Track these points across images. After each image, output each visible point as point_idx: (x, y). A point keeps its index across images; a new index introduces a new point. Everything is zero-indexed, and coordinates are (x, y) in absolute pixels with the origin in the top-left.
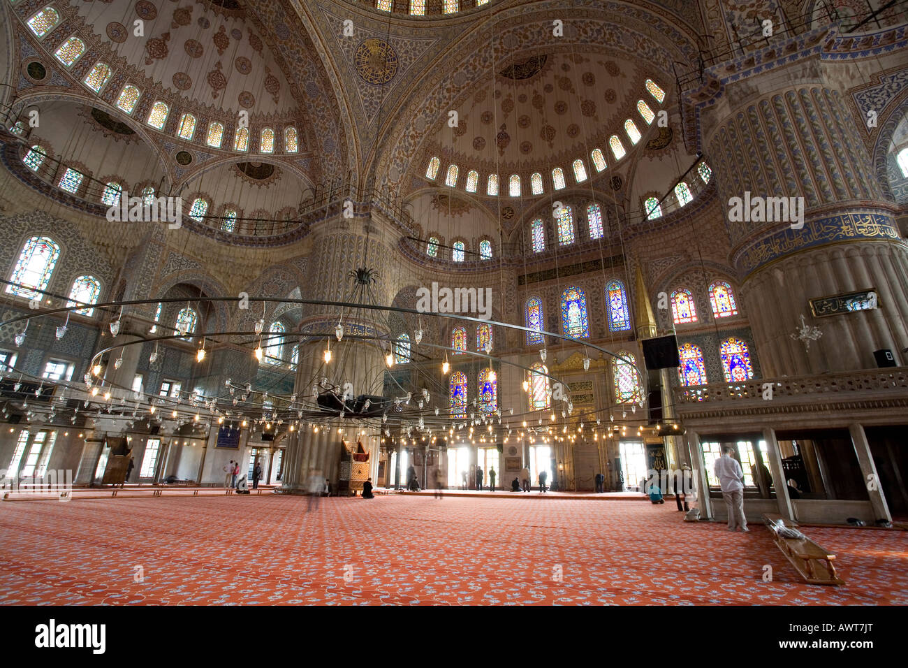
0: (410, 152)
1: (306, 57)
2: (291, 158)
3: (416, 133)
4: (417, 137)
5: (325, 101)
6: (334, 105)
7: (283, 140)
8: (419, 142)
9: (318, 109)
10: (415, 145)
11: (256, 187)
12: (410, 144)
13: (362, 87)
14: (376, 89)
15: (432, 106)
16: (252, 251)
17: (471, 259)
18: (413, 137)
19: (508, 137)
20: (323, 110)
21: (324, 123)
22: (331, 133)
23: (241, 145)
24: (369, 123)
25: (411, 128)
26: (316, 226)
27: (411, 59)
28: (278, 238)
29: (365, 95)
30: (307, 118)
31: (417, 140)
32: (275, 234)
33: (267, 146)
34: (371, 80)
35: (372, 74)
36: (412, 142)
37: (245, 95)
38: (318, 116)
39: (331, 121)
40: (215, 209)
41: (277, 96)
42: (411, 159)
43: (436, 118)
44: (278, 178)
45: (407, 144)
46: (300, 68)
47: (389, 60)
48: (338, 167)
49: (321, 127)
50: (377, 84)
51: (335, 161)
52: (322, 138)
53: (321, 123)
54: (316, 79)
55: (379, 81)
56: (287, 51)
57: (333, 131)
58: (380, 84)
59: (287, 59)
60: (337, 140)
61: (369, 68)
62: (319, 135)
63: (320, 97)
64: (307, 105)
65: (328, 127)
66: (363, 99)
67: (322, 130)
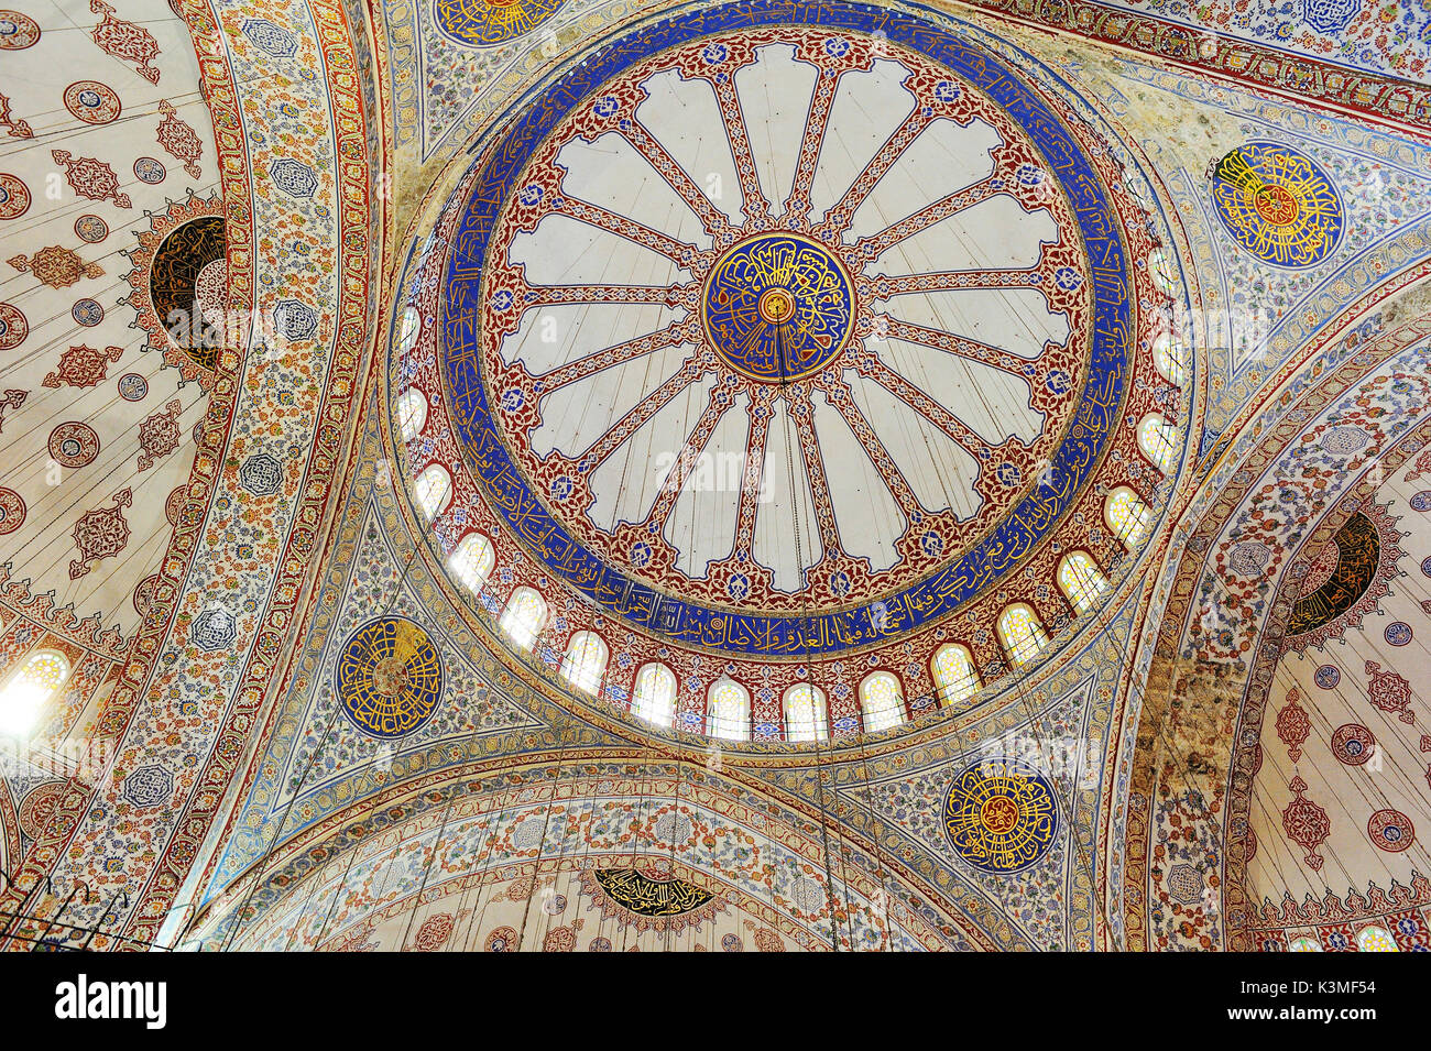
1: (267, 559)
3: (365, 892)
4: (358, 903)
5: (229, 677)
6: (245, 700)
9: (190, 680)
13: (326, 706)
14: (350, 731)
15: (438, 853)
18: (352, 898)
20: (204, 691)
21: (179, 723)
22: (179, 761)
27: (462, 722)
29: (318, 726)
34: (354, 703)
35: (365, 695)
38: (175, 694)
39: (206, 731)
41: (91, 564)
46: (226, 565)
47: (417, 692)
48: (142, 864)
49: (161, 726)
50: (359, 723)
51: (137, 840)
52: (142, 754)
53: (170, 715)
54: (247, 616)
55: (367, 718)
56: (228, 513)
57: (191, 759)
58: (366, 727)
59: (215, 525)
60: (188, 791)
61: (368, 677)
62: (140, 740)
63: (223, 659)
64: (166, 650)
65: (184, 740)
66: (308, 733)
67: (158, 735)
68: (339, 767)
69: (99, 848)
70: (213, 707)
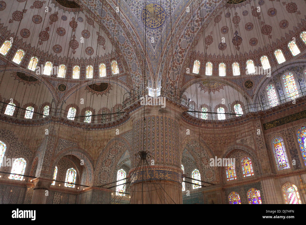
0: (180, 61)
1: (116, 23)
2: (116, 78)
3: (182, 50)
4: (183, 52)
5: (129, 44)
6: (133, 45)
7: (110, 69)
8: (185, 54)
9: (126, 49)
10: (183, 56)
11: (100, 96)
12: (180, 57)
13: (148, 31)
14: (155, 31)
15: (189, 33)
16: (101, 132)
17: (230, 117)
18: (181, 53)
19: (241, 38)
20: (129, 49)
21: (130, 56)
22: (134, 61)
23: (90, 75)
24: (154, 50)
25: (179, 48)
26: (133, 114)
28: (114, 123)
30: (121, 54)
31: (183, 53)
32: (113, 120)
33: (103, 73)
34: (152, 26)
35: (152, 23)
36: (181, 55)
37: (89, 49)
38: (126, 52)
39: (133, 54)
40: (80, 112)
41: (105, 46)
42: (181, 65)
43: (192, 38)
44: (111, 89)
45: (178, 57)
46: (113, 29)
47: (160, 13)
48: (141, 78)
49: (129, 58)
50: (156, 28)
51: (138, 75)
52: (130, 64)
53: (129, 56)
54: (122, 33)
55: (156, 26)
56: (106, 22)
57: (135, 59)
58: (157, 27)
59: (107, 26)
60: (138, 63)
61: (150, 20)
62: (129, 62)
63: (126, 42)
64: (120, 48)
65: (132, 57)
66: (149, 38)
67: (130, 60)
68: (159, 37)
69: (136, 80)
70: (131, 50)
